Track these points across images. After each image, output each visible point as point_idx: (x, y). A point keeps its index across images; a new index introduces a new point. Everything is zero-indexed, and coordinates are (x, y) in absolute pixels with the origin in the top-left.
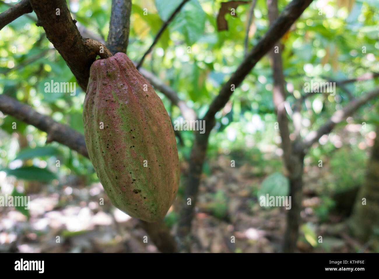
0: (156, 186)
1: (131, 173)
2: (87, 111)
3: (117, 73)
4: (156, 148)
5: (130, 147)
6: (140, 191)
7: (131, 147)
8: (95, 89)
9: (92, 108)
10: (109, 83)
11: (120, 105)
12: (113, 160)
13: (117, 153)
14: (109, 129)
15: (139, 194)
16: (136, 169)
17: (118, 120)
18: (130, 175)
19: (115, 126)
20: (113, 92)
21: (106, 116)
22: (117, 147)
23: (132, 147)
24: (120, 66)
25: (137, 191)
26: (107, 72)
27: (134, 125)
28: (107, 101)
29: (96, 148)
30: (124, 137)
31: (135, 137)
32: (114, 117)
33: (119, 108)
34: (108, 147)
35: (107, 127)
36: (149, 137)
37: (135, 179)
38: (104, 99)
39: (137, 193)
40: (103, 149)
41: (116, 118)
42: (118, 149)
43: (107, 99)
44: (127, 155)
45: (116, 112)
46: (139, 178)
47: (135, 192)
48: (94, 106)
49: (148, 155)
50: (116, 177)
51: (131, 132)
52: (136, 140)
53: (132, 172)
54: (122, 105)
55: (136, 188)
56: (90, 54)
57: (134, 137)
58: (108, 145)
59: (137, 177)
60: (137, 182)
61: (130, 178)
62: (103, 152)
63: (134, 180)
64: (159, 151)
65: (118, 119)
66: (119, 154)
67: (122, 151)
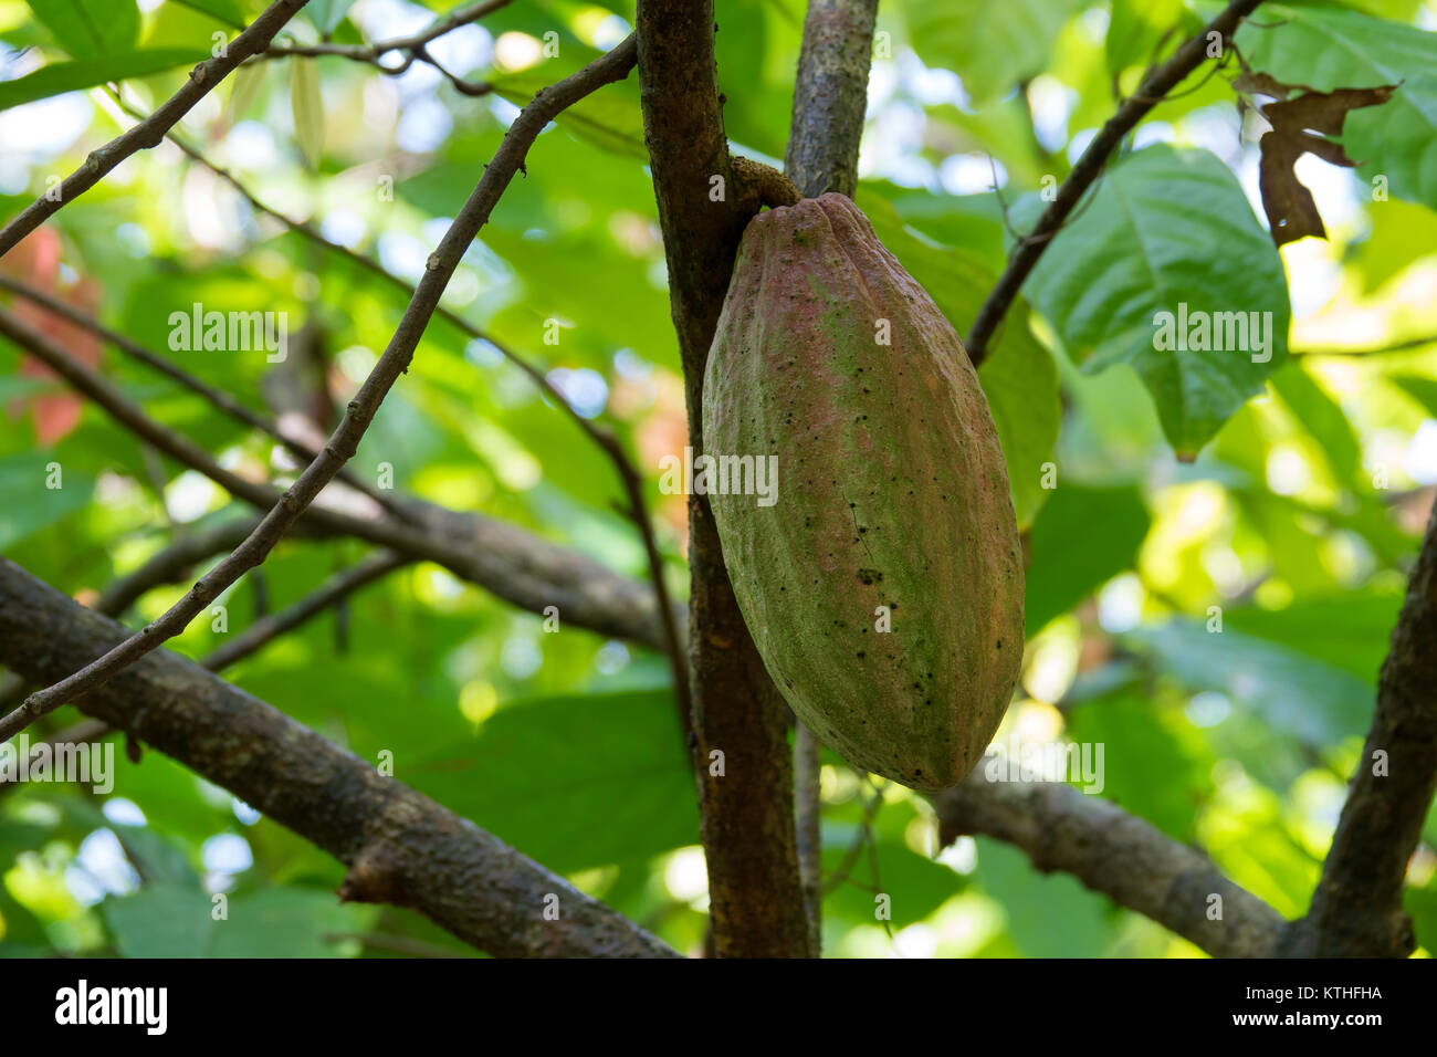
0: (931, 562)
1: (853, 506)
2: (731, 339)
3: (825, 231)
4: (934, 437)
5: (855, 419)
6: (879, 577)
7: (858, 419)
8: (758, 280)
9: (744, 328)
10: (799, 259)
11: (831, 304)
12: (802, 461)
13: (816, 438)
14: (794, 368)
15: (873, 589)
16: (869, 490)
17: (824, 346)
18: (849, 513)
19: (815, 360)
20: (810, 279)
21: (788, 333)
22: (815, 423)
23: (862, 420)
24: (832, 220)
25: (870, 574)
26: (796, 231)
27: (869, 357)
28: (792, 298)
29: (751, 440)
30: (839, 392)
31: (869, 388)
32: (812, 339)
33: (828, 313)
34: (789, 422)
35: (791, 364)
36: (912, 399)
37: (864, 525)
38: (785, 295)
39: (868, 582)
40: (773, 427)
41: (818, 340)
42: (817, 429)
43: (793, 294)
44: (844, 446)
45: (817, 326)
46: (877, 522)
47: (862, 578)
48: (752, 324)
49: (909, 447)
50: (808, 519)
51: (860, 375)
52: (872, 398)
53: (856, 503)
54: (836, 303)
55: (868, 565)
56: (746, 196)
57: (866, 391)
58: (790, 415)
59: (870, 521)
60: (871, 537)
61: (849, 524)
62: (773, 442)
63: (863, 530)
64: (944, 450)
65: (823, 343)
66: (819, 443)
67: (829, 432)
